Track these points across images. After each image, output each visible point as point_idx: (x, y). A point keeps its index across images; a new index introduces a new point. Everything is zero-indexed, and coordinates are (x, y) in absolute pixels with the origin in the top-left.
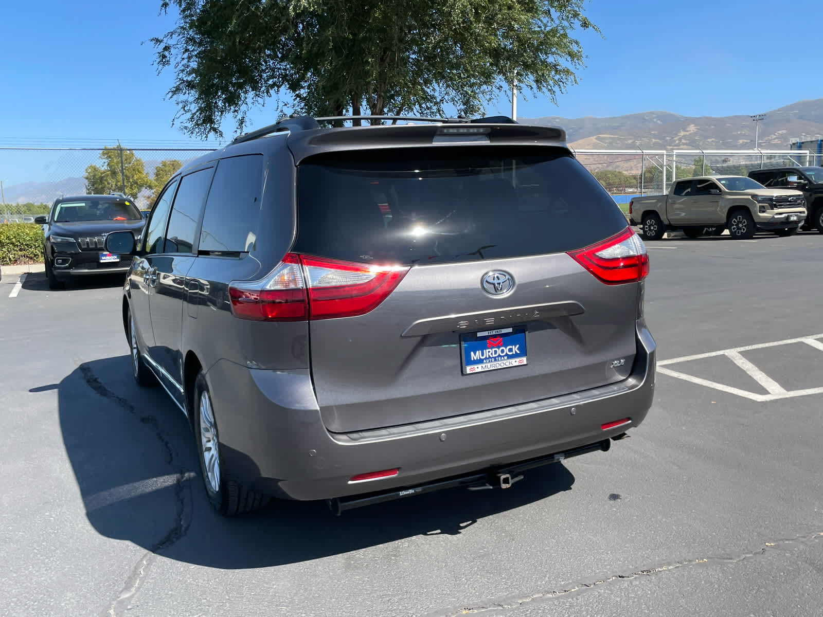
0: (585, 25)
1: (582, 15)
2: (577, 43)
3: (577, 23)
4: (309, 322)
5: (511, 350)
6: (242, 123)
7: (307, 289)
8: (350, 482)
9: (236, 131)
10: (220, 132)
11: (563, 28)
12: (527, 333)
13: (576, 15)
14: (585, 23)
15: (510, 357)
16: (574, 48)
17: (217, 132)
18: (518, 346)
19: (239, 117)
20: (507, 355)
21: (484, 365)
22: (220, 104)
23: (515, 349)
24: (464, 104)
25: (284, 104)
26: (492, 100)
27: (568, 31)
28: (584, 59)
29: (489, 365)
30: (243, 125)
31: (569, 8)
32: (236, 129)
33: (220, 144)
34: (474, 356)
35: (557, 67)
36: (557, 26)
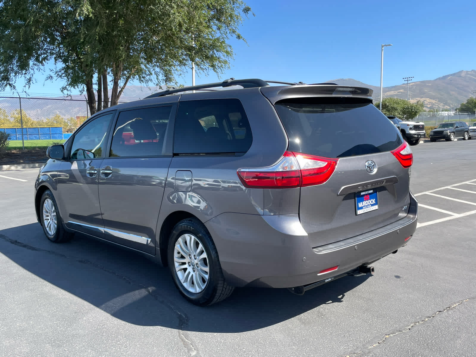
0: (239, 37)
1: (238, 32)
2: (230, 46)
3: (235, 36)
4: (300, 188)
5: (372, 202)
6: (30, 81)
7: (300, 170)
8: (319, 275)
9: (25, 86)
10: (14, 86)
11: (223, 38)
12: (378, 192)
13: (234, 32)
14: (239, 36)
15: (372, 205)
16: (229, 49)
17: (12, 86)
18: (374, 199)
19: (28, 77)
20: (371, 204)
21: (363, 210)
22: (15, 69)
23: (374, 201)
24: (165, 76)
25: (50, 70)
26: (182, 75)
27: (226, 40)
28: (234, 55)
29: (365, 209)
30: (31, 82)
31: (230, 28)
32: (25, 85)
33: (13, 94)
34: (360, 205)
35: (220, 59)
36: (220, 37)
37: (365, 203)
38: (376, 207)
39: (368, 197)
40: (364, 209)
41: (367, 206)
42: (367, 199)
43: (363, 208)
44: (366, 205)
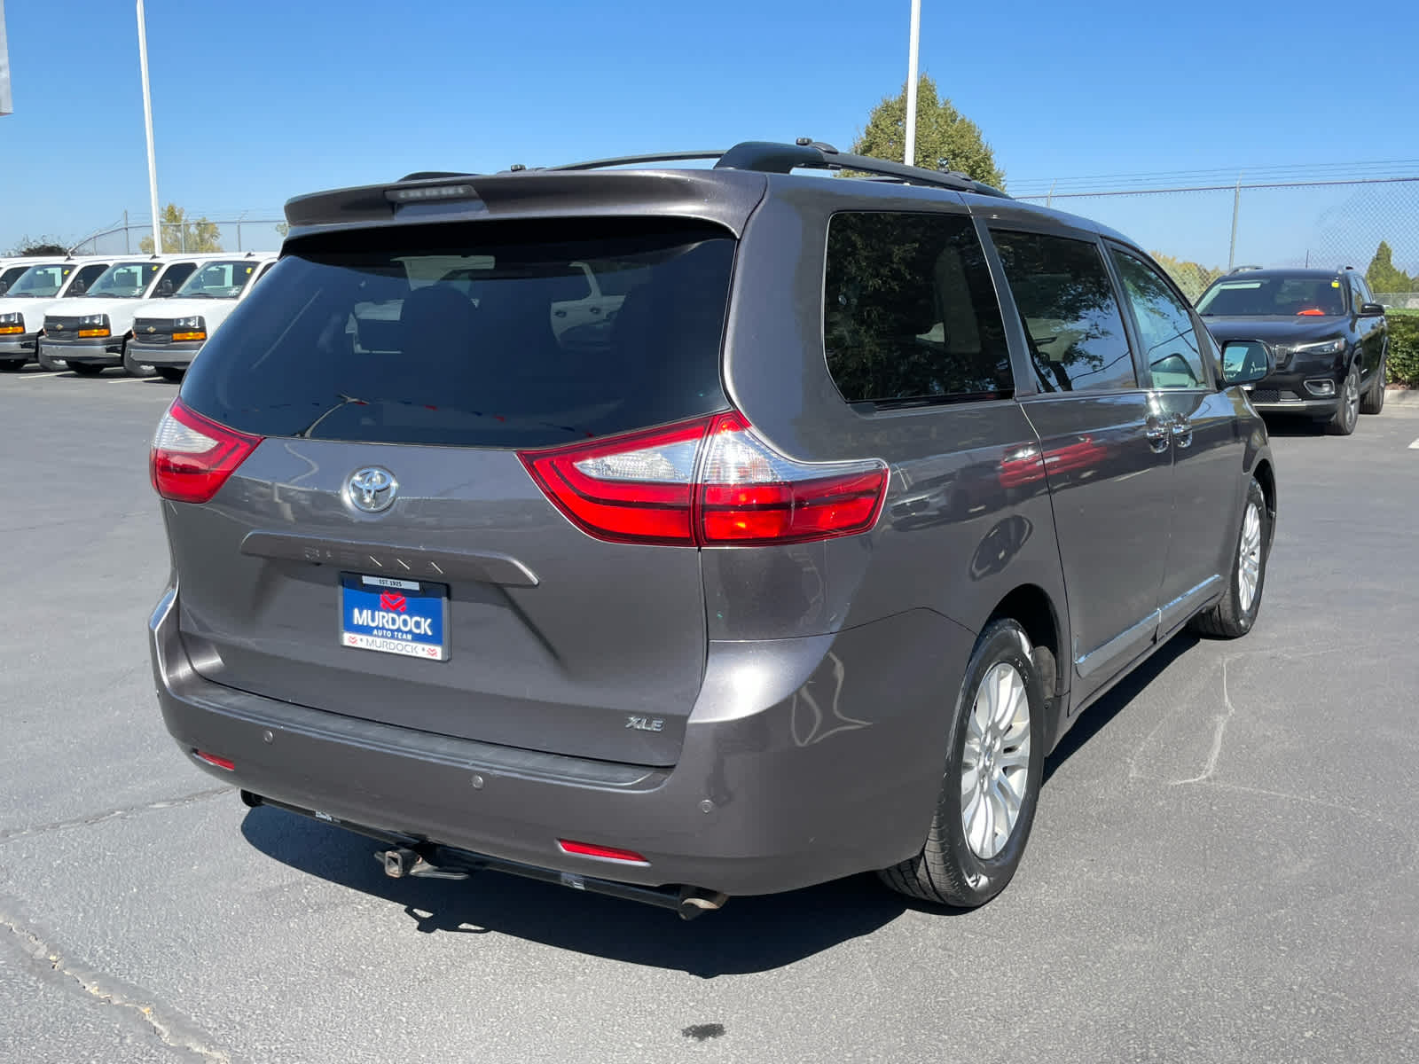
5: (418, 625)
12: (444, 599)
20: (411, 632)
21: (370, 639)
23: (425, 626)
29: (382, 640)
37: (384, 618)
38: (436, 652)
39: (395, 601)
40: (375, 636)
41: (392, 631)
42: (393, 609)
43: (375, 632)
44: (387, 627)
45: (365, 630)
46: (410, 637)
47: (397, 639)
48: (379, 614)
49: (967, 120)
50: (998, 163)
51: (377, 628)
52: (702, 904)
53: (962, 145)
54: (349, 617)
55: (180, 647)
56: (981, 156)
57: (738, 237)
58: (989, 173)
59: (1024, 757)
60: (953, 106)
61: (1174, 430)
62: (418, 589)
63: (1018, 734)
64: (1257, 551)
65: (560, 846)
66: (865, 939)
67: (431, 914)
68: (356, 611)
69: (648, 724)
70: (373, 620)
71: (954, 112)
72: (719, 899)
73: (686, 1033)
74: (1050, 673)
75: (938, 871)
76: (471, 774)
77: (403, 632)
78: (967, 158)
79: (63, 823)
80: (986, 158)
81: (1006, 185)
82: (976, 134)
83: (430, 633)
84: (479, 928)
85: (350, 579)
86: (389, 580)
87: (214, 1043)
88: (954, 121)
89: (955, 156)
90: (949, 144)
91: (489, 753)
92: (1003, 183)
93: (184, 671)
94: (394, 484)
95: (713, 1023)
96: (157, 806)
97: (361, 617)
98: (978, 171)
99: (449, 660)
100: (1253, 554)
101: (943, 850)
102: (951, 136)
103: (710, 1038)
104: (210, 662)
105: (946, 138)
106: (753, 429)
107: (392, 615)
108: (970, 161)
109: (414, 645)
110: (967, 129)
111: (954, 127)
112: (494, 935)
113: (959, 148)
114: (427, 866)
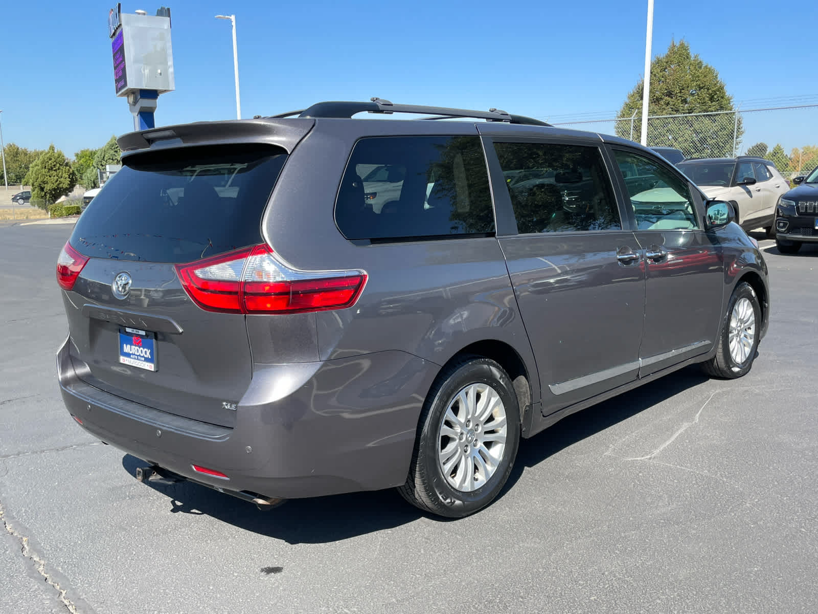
5: (146, 353)
29: (134, 361)
37: (134, 349)
38: (150, 367)
39: (139, 341)
40: (131, 358)
41: (137, 356)
42: (138, 345)
43: (131, 356)
44: (135, 353)
45: (128, 355)
46: (143, 359)
47: (139, 360)
48: (133, 347)
49: (709, 66)
50: (728, 92)
51: (132, 354)
52: (261, 501)
53: (705, 82)
54: (122, 348)
55: (70, 361)
56: (717, 88)
57: (289, 153)
58: (722, 98)
59: (503, 437)
60: (700, 58)
61: (647, 254)
62: (144, 334)
63: (496, 423)
64: (753, 327)
65: (193, 467)
66: (389, 531)
67: (182, 504)
68: (125, 345)
69: (231, 406)
70: (131, 350)
71: (700, 62)
72: (272, 500)
73: (262, 570)
74: (527, 391)
75: (423, 495)
76: (157, 429)
77: (141, 356)
78: (708, 89)
79: (46, 450)
80: (721, 89)
81: (734, 104)
82: (715, 75)
83: (150, 357)
84: (200, 512)
85: (121, 329)
86: (135, 330)
87: (44, 557)
88: (700, 67)
89: (700, 88)
90: (696, 81)
91: (167, 418)
92: (732, 104)
93: (70, 373)
94: (130, 282)
95: (280, 566)
96: (95, 444)
97: (127, 348)
98: (715, 97)
99: (157, 371)
100: (749, 328)
101: (424, 484)
102: (698, 77)
103: (273, 574)
104: (85, 370)
105: (695, 78)
106: (275, 254)
107: (137, 348)
108: (710, 91)
109: (144, 363)
110: (710, 71)
111: (700, 71)
112: (205, 515)
113: (703, 84)
114: (159, 477)
